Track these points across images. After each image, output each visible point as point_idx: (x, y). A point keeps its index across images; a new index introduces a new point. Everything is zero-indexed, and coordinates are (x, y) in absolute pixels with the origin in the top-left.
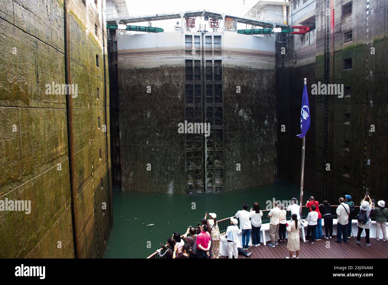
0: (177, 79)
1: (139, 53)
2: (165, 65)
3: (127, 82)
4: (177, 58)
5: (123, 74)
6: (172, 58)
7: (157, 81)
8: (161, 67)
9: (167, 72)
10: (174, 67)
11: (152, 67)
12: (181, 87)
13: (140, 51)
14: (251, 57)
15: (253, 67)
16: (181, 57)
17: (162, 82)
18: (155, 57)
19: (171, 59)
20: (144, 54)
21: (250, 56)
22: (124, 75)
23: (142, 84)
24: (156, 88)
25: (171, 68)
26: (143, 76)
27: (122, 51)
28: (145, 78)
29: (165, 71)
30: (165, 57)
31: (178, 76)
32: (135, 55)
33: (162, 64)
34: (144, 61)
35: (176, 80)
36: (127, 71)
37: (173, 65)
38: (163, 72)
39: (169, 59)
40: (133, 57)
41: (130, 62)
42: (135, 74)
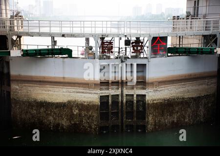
0: (89, 119)
1: (40, 81)
2: (74, 100)
3: (23, 116)
4: (90, 93)
5: (18, 106)
6: (83, 93)
7: (63, 119)
8: (69, 102)
9: (76, 109)
10: (85, 104)
11: (57, 101)
12: (94, 129)
13: (41, 80)
14: (184, 85)
15: (187, 96)
16: (95, 93)
17: (70, 121)
18: (60, 89)
19: (81, 94)
20: (47, 84)
21: (183, 83)
22: (19, 108)
23: (43, 121)
24: (62, 128)
25: (82, 105)
26: (45, 112)
27: (16, 76)
28: (47, 114)
29: (74, 108)
30: (74, 90)
31: (90, 116)
32: (34, 84)
33: (70, 99)
34: (46, 92)
35: (88, 121)
36: (24, 103)
37: (85, 102)
38: (71, 109)
39: (79, 94)
40: (32, 86)
41: (28, 92)
42: (34, 108)
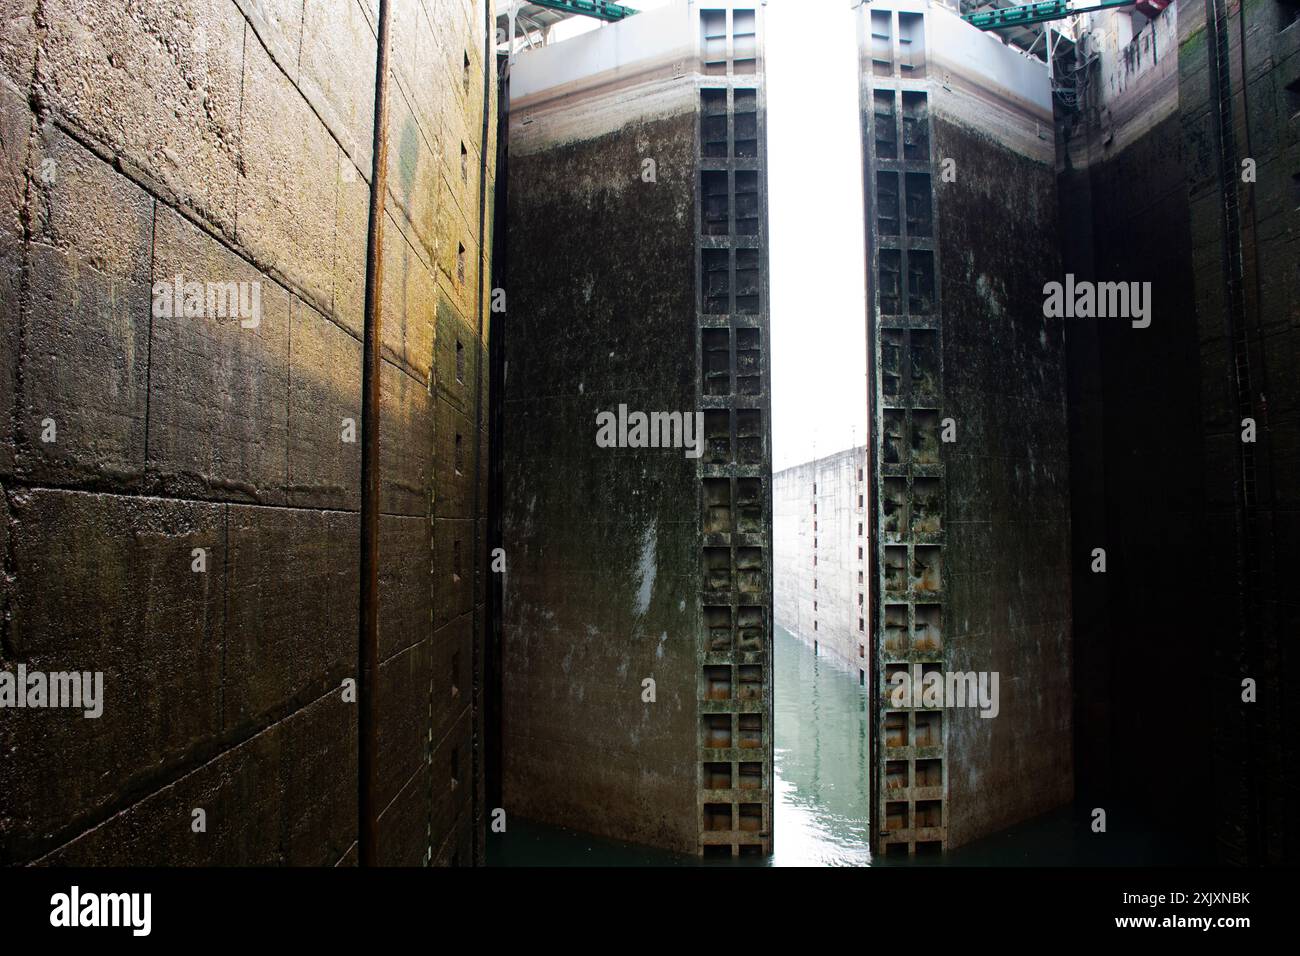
0: (671, 157)
1: (567, 95)
2: (639, 118)
3: (531, 193)
4: (675, 87)
5: (521, 172)
6: (659, 91)
7: (614, 176)
8: (628, 126)
9: (644, 139)
10: (665, 118)
11: (603, 132)
12: (686, 180)
13: (569, 91)
16: (687, 83)
17: (630, 176)
18: (609, 99)
19: (656, 96)
20: (580, 96)
22: (523, 175)
23: (572, 193)
24: (612, 199)
25: (658, 124)
26: (575, 168)
27: (520, 100)
28: (580, 173)
29: (639, 139)
30: (639, 91)
31: (676, 147)
32: (555, 106)
33: (629, 117)
34: (579, 117)
35: (671, 162)
36: (531, 159)
37: (663, 114)
38: (633, 142)
39: (650, 98)
40: (551, 113)
41: (541, 132)
42: (552, 166)
